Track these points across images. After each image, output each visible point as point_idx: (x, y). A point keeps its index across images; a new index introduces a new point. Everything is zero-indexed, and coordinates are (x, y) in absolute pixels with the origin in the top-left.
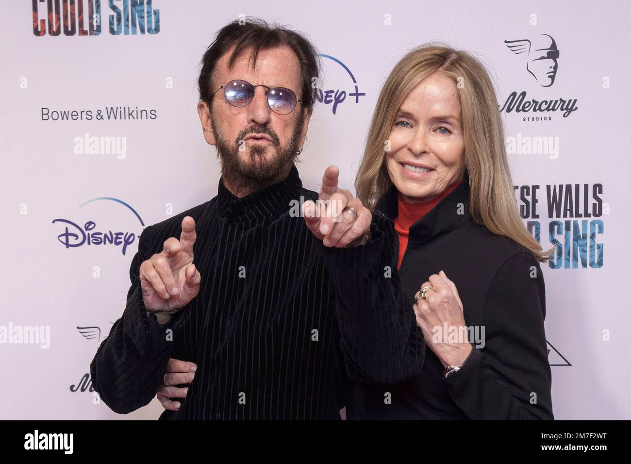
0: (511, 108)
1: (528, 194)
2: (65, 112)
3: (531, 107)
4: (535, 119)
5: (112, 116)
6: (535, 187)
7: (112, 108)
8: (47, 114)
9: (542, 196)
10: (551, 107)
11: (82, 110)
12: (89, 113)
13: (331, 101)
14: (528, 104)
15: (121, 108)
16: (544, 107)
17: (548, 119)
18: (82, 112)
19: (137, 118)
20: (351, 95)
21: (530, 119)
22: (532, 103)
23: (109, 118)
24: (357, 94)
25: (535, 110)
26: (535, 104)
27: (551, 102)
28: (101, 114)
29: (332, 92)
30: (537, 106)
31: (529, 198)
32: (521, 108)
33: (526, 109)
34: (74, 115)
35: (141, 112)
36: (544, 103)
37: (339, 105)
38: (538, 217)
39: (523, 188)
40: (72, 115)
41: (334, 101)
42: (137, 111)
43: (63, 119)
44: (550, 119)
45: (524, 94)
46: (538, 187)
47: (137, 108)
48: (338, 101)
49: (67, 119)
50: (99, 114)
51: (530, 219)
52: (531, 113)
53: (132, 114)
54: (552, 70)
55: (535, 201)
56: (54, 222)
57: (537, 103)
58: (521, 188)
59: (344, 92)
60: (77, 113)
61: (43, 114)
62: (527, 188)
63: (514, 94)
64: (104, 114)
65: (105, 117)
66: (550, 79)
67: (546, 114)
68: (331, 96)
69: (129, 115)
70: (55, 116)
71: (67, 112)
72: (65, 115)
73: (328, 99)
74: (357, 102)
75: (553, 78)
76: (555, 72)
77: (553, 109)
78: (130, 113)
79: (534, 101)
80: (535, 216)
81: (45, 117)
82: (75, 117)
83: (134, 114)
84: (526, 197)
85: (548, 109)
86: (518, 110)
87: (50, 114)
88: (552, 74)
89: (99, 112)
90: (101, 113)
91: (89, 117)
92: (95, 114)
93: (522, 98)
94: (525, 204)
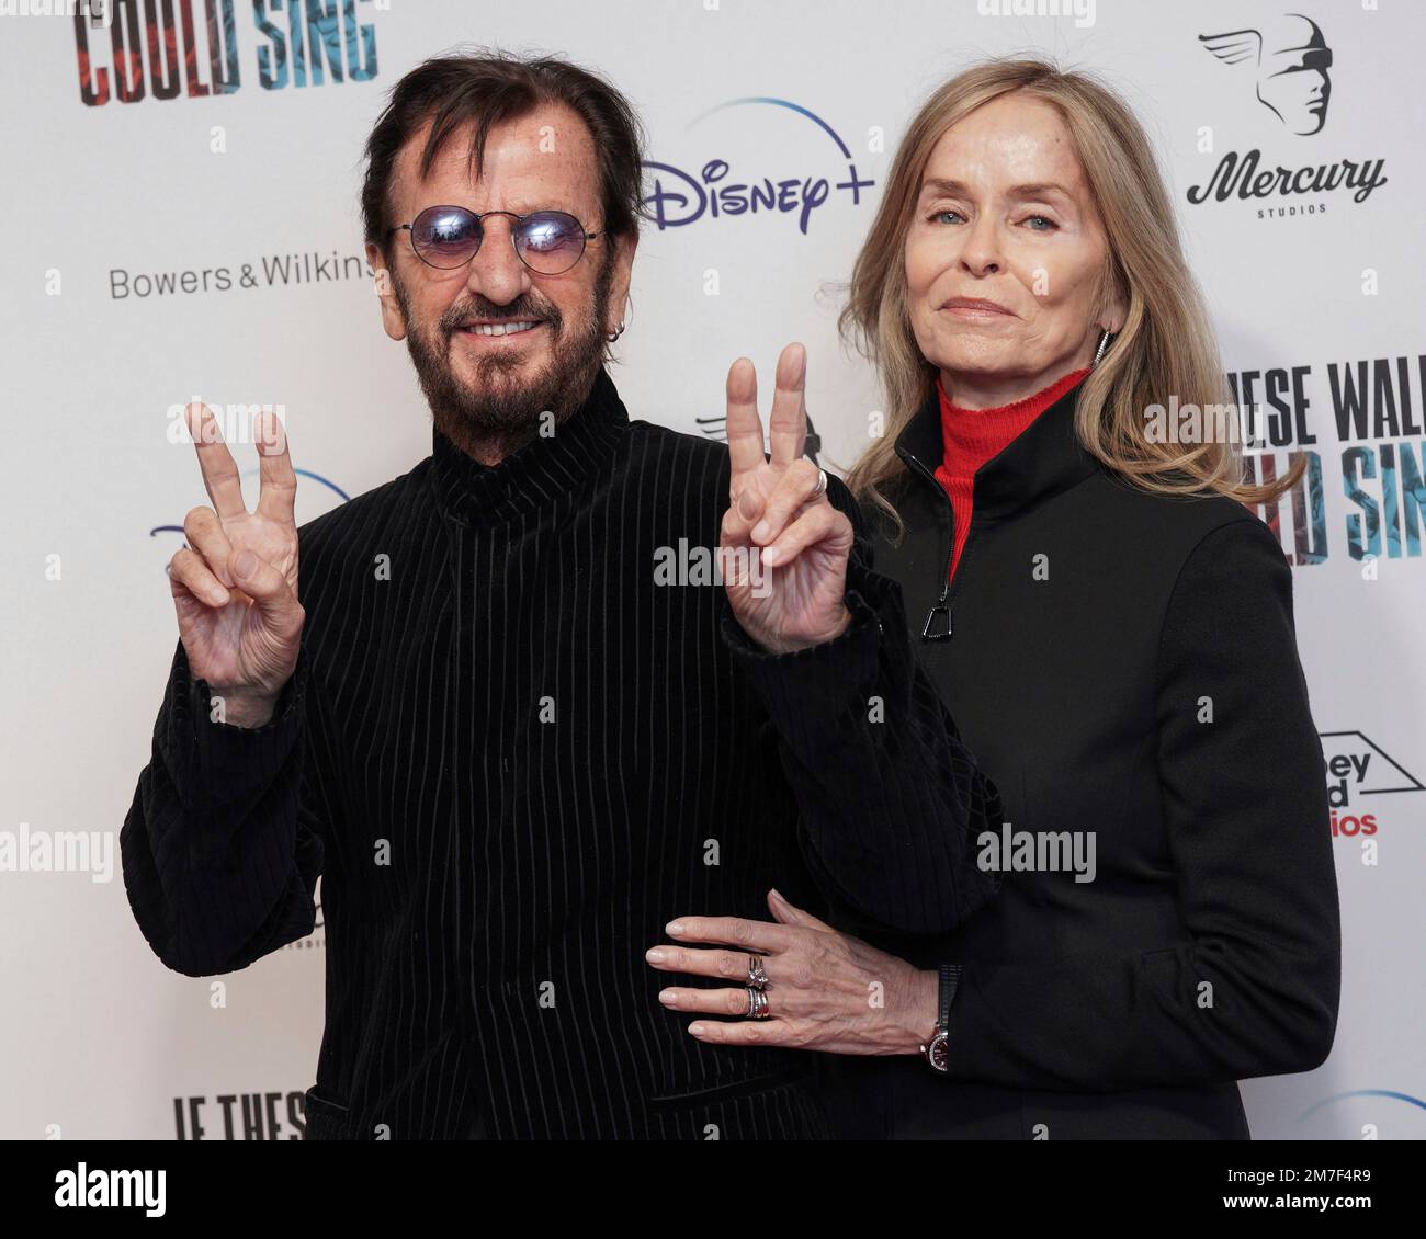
0: (1226, 190)
1: (1284, 388)
2: (165, 277)
3: (1275, 184)
4: (1287, 211)
5: (278, 278)
6: (1301, 372)
7: (276, 259)
8: (123, 284)
9: (1318, 389)
10: (1323, 180)
11: (206, 269)
12: (222, 274)
13: (795, 204)
14: (1266, 178)
15: (296, 257)
16: (1305, 182)
17: (1317, 208)
18: (205, 273)
19: (337, 277)
20: (840, 186)
21: (1276, 213)
22: (1276, 175)
23: (270, 282)
24: (855, 185)
25: (1284, 191)
26: (1283, 177)
27: (1322, 169)
28: (251, 275)
29: (796, 183)
30: (1288, 181)
31: (1288, 398)
32: (1250, 189)
33: (1263, 191)
34: (188, 282)
35: (346, 262)
36: (1306, 173)
37: (814, 212)
38: (1312, 440)
39: (1271, 375)
40: (183, 282)
41: (801, 205)
42: (336, 262)
43: (161, 292)
44: (1322, 208)
45: (1255, 156)
46: (1307, 370)
47: (335, 253)
48: (811, 202)
49: (172, 291)
50: (246, 275)
51: (1294, 447)
52: (1275, 199)
53: (326, 268)
54: (1319, 95)
55: (1302, 404)
56: (153, 533)
57: (1288, 174)
58: (1266, 375)
59: (823, 182)
60: (194, 275)
61: (113, 285)
62: (1281, 374)
63: (1232, 158)
64: (259, 273)
65: (261, 279)
66: (1316, 117)
67: (1312, 197)
68: (793, 194)
69: (318, 271)
70: (143, 286)
71: (170, 277)
72: (165, 284)
73: (788, 200)
74: (856, 201)
75: (1321, 113)
76: (1325, 100)
77: (1329, 186)
78: (320, 266)
79: (1280, 170)
80: (1306, 439)
81: (120, 291)
82: (189, 286)
83: (330, 268)
84: (1280, 396)
85: (1316, 187)
86: (1243, 194)
87: (130, 284)
88: (1320, 105)
89: (247, 269)
90: (250, 271)
91: (224, 284)
92: (236, 275)
93: (1251, 165)
94: (1279, 414)
